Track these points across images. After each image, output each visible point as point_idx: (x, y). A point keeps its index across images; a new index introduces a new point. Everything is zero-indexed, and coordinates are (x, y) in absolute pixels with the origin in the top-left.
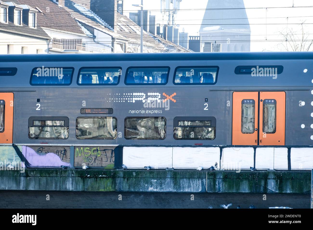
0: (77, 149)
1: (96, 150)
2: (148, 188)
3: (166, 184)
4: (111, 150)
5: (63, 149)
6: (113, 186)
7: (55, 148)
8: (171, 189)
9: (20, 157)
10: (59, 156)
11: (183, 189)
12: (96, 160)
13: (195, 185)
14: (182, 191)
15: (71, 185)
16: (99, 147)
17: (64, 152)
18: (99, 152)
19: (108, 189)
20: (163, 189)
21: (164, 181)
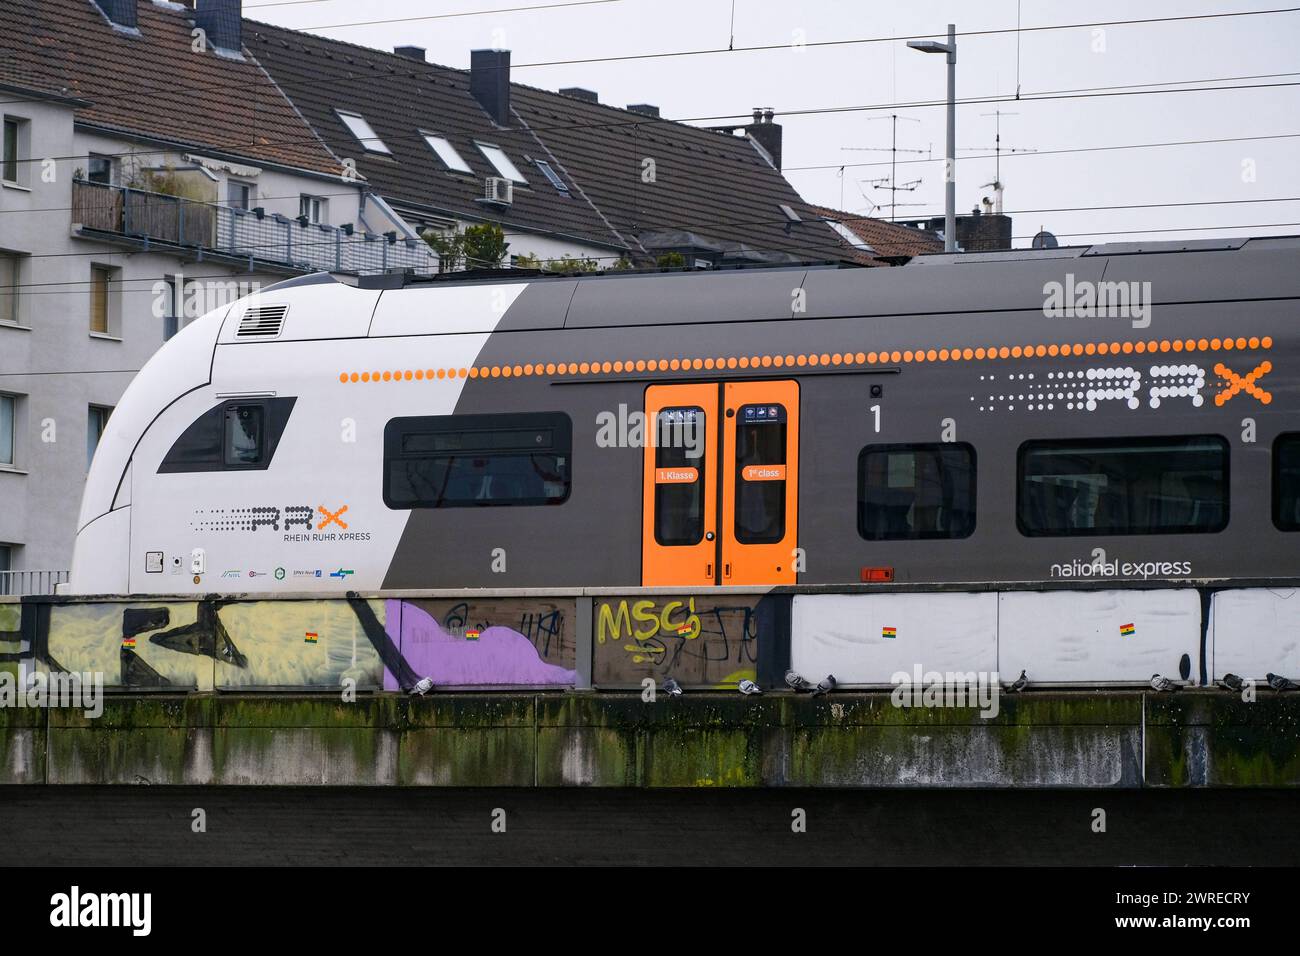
0: (605, 609)
1: (681, 609)
2: (895, 772)
3: (972, 752)
4: (741, 609)
5: (549, 607)
6: (752, 764)
7: (516, 604)
8: (991, 776)
9: (376, 647)
10: (534, 640)
11: (1041, 774)
12: (683, 654)
13: (1094, 758)
14: (1038, 781)
15: (581, 762)
16: (692, 600)
17: (553, 624)
18: (694, 618)
19: (729, 776)
20: (957, 773)
21: (962, 741)
